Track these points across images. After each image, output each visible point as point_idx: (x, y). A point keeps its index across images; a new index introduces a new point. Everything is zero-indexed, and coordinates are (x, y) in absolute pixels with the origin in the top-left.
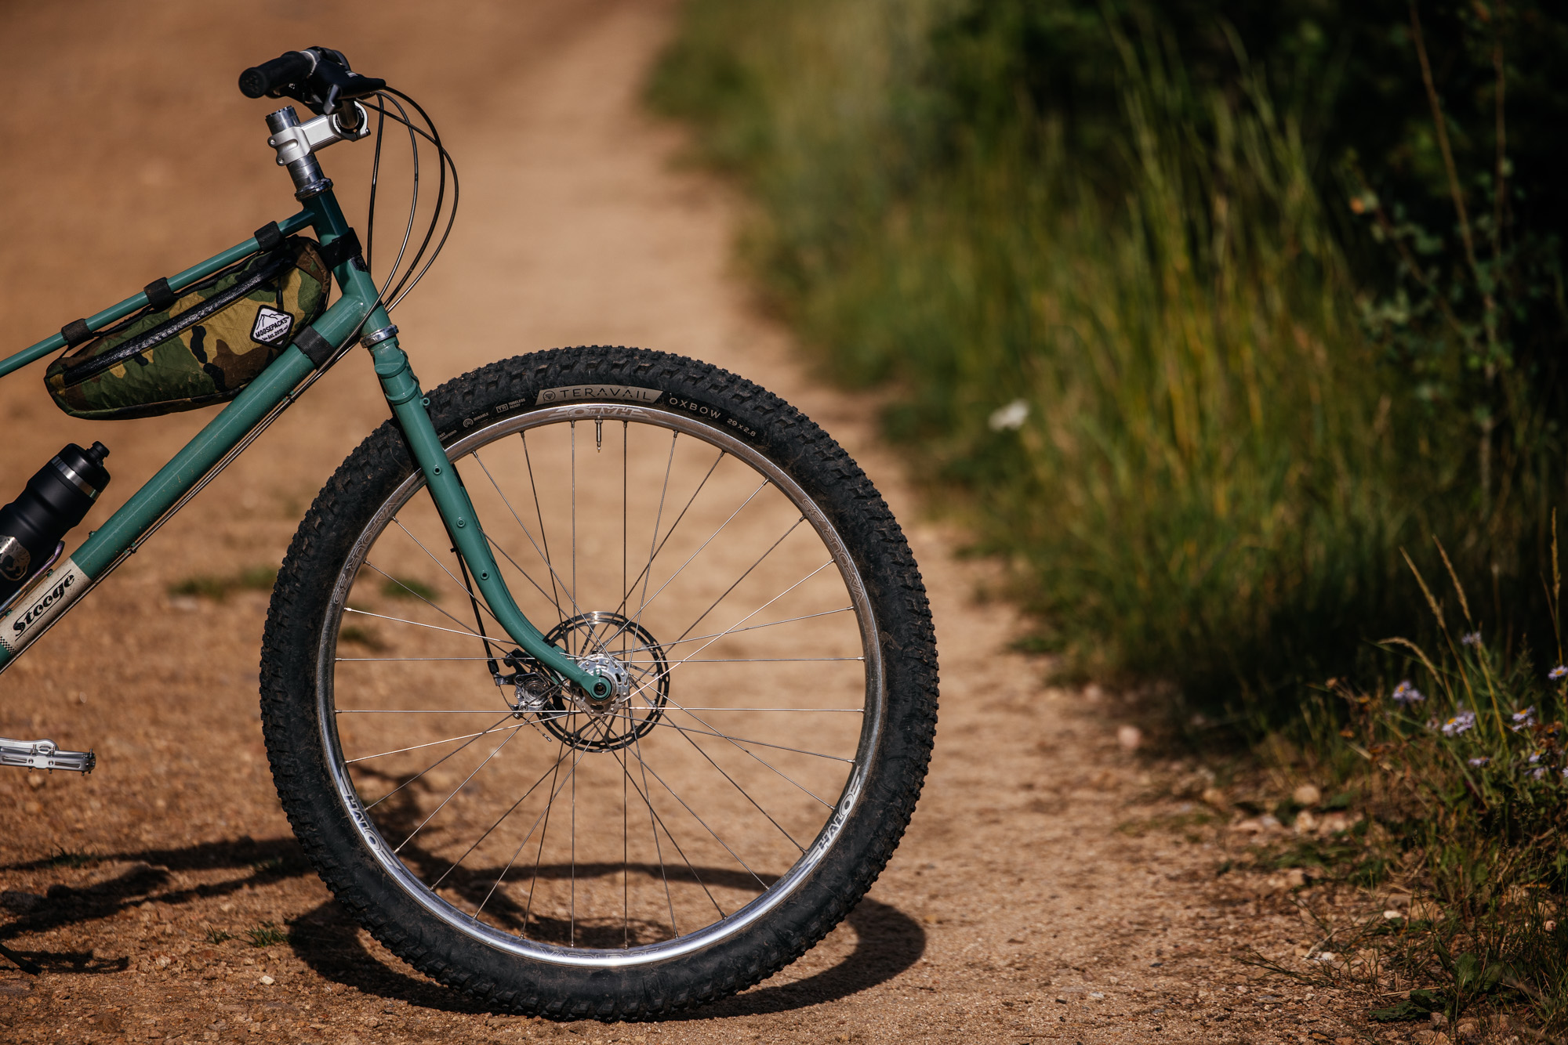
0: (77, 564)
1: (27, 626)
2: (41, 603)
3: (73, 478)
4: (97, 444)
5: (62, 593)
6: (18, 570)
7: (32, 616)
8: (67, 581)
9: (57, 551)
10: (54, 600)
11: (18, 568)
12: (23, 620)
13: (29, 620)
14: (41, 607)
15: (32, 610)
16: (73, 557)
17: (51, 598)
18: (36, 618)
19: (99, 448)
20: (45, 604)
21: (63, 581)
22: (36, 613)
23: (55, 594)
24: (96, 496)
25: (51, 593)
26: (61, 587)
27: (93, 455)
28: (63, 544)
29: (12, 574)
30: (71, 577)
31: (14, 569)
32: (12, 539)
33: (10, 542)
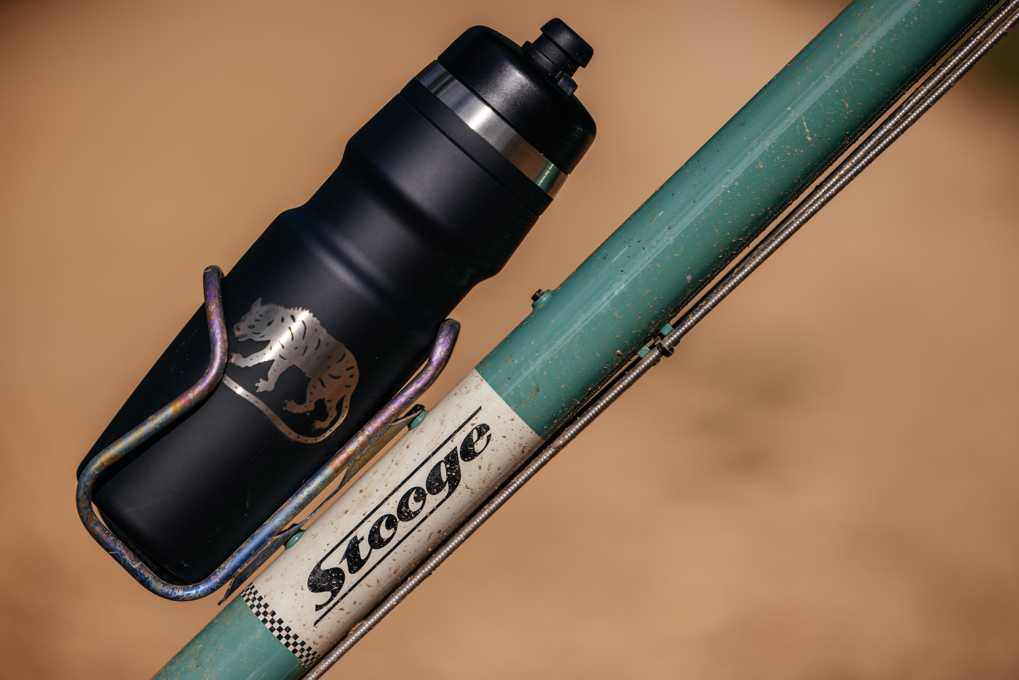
0: (497, 387)
1: (350, 579)
2: (391, 508)
3: (488, 127)
4: (554, 27)
5: (454, 480)
6: (320, 411)
7: (364, 548)
8: (468, 443)
9: (439, 352)
10: (432, 500)
11: (320, 404)
12: (336, 561)
13: (354, 560)
14: (391, 522)
15: (364, 532)
16: (484, 367)
17: (420, 495)
18: (377, 554)
19: (563, 39)
20: (404, 513)
21: (458, 441)
22: (376, 541)
23: (434, 484)
24: (555, 182)
25: (420, 480)
26: (451, 460)
27: (545, 60)
28: (456, 329)
29: (303, 424)
30: (483, 430)
31: (309, 406)
32: (304, 316)
33: (296, 326)
